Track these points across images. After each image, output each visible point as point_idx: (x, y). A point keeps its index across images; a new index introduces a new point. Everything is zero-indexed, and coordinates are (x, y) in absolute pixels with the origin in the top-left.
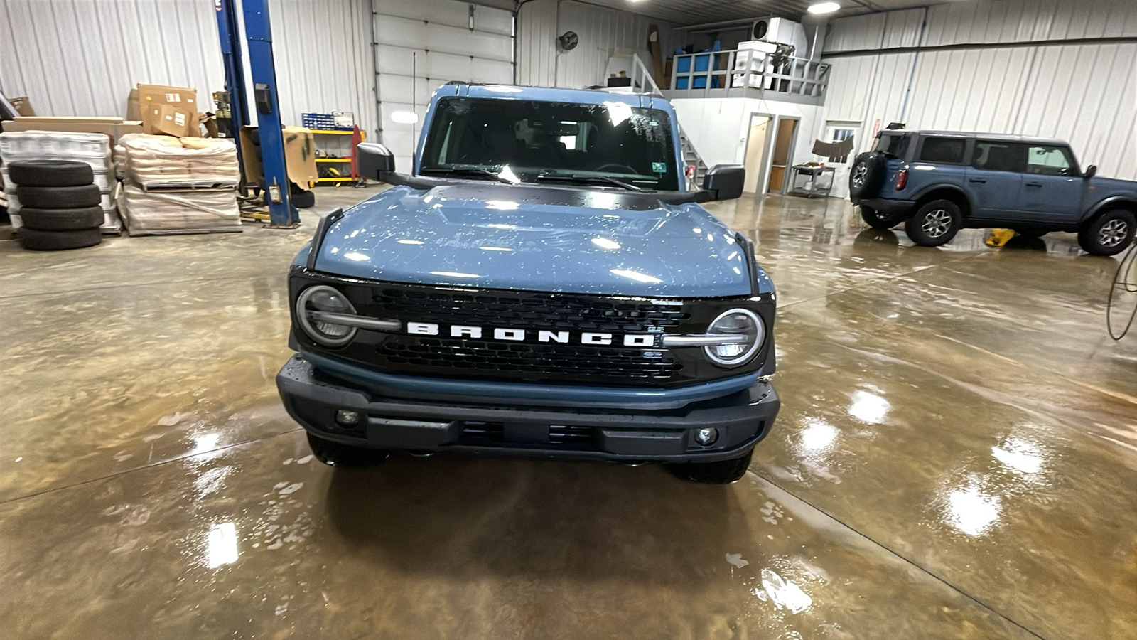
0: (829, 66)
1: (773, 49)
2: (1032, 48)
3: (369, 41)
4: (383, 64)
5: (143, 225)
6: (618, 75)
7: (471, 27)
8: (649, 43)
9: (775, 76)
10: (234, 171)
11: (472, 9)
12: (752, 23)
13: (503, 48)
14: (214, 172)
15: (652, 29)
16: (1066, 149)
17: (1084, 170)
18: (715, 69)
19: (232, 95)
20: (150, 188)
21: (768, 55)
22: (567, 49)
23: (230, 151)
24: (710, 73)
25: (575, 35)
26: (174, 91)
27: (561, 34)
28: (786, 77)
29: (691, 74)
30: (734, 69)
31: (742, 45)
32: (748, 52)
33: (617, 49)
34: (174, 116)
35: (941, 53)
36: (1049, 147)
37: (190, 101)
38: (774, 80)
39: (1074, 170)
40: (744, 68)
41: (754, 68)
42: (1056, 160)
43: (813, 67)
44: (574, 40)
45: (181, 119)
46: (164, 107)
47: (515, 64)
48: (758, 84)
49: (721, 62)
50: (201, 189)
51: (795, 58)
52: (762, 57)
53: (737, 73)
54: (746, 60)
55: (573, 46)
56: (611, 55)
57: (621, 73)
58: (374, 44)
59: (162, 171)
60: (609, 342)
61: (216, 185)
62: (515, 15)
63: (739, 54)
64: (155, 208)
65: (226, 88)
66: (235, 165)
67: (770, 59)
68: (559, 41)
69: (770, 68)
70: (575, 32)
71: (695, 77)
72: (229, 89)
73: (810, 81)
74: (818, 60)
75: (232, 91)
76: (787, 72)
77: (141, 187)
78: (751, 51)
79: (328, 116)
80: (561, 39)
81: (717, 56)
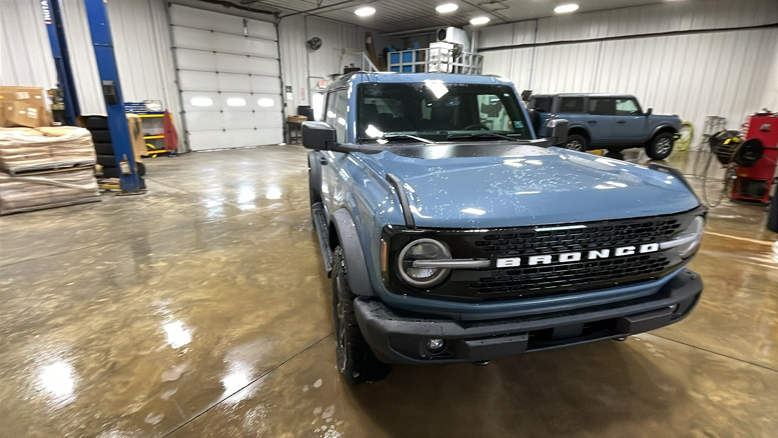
0: (482, 57)
1: (451, 47)
2: (599, 43)
3: (169, 46)
4: (182, 62)
5: (11, 205)
6: (350, 67)
7: (246, 35)
8: (367, 45)
9: (454, 64)
10: (90, 152)
11: (245, 23)
12: (435, 30)
13: (270, 49)
14: (74, 154)
15: (368, 35)
16: (633, 99)
17: (645, 111)
18: (417, 60)
19: (64, 92)
20: (18, 173)
21: (449, 51)
22: (313, 49)
23: (86, 136)
24: (414, 63)
25: (319, 40)
26: (23, 90)
27: (310, 39)
28: (460, 65)
29: (401, 64)
30: (428, 61)
31: (432, 45)
32: (438, 50)
33: (347, 49)
34: (26, 111)
35: (548, 47)
36: (624, 99)
37: (38, 97)
38: (454, 67)
39: (639, 112)
40: (436, 60)
41: (442, 60)
42: (629, 106)
43: (474, 57)
44: (318, 44)
45: (33, 112)
46: (17, 103)
47: (279, 60)
48: (445, 70)
49: (421, 56)
50: (63, 170)
51: (465, 53)
52: (446, 52)
53: (432, 63)
54: (436, 54)
55: (319, 47)
56: (344, 53)
57: (351, 65)
58: (173, 48)
59: (27, 157)
61: (76, 165)
62: (277, 25)
63: (431, 51)
64: (20, 189)
65: (58, 85)
66: (90, 148)
67: (451, 53)
68: (309, 44)
69: (451, 59)
70: (319, 37)
71: (404, 66)
72: (62, 86)
73: (474, 67)
74: (476, 54)
75: (64, 88)
76: (460, 61)
77: (7, 171)
78: (440, 48)
79: (141, 104)
80: (310, 42)
81: (417, 52)
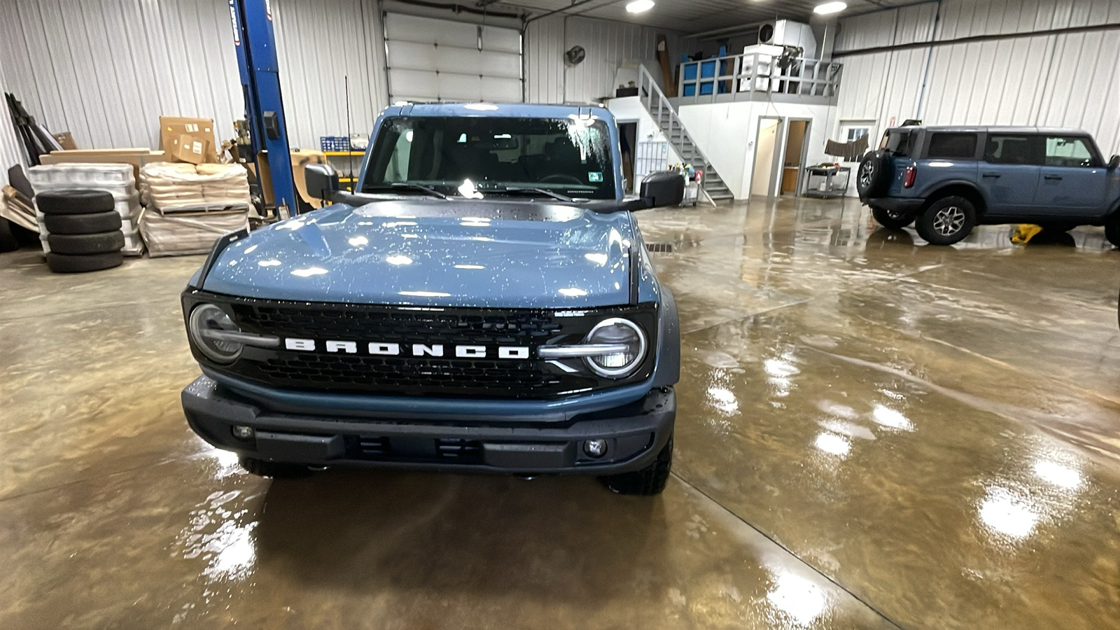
0: (841, 66)
1: (779, 52)
3: (382, 66)
4: (395, 88)
5: (161, 247)
6: (627, 86)
7: (480, 46)
8: (658, 54)
9: (783, 78)
10: (244, 194)
11: (480, 30)
12: (758, 27)
13: (513, 65)
14: (227, 195)
15: (660, 38)
16: (1087, 140)
17: (1107, 161)
18: (722, 74)
19: (251, 123)
20: (166, 213)
21: (774, 58)
22: (571, 62)
23: (241, 175)
24: (717, 78)
25: (581, 49)
26: (192, 122)
27: (569, 49)
28: (794, 79)
29: (698, 81)
30: (740, 72)
31: (747, 50)
32: (753, 56)
33: (624, 60)
34: (192, 146)
35: (957, 46)
36: (1069, 138)
37: (207, 130)
38: (782, 83)
39: (1096, 161)
40: (750, 72)
41: (760, 72)
42: (1079, 151)
43: (823, 68)
44: (581, 54)
45: (198, 147)
46: (182, 136)
47: (523, 80)
48: (765, 87)
49: (726, 67)
50: (213, 212)
51: (803, 60)
52: (769, 60)
53: (744, 77)
54: (752, 64)
55: (581, 59)
56: (619, 65)
57: (630, 83)
58: (387, 69)
59: (178, 197)
60: (484, 355)
61: (228, 208)
62: (523, 33)
63: (744, 59)
64: (173, 232)
65: (245, 116)
66: (245, 189)
67: (777, 61)
68: (567, 56)
69: (778, 71)
70: (583, 46)
71: (702, 84)
72: (249, 117)
73: (822, 81)
74: (828, 60)
75: (251, 119)
76: (796, 73)
77: (158, 211)
78: (756, 55)
79: (344, 139)
80: (569, 53)
81: (722, 62)
